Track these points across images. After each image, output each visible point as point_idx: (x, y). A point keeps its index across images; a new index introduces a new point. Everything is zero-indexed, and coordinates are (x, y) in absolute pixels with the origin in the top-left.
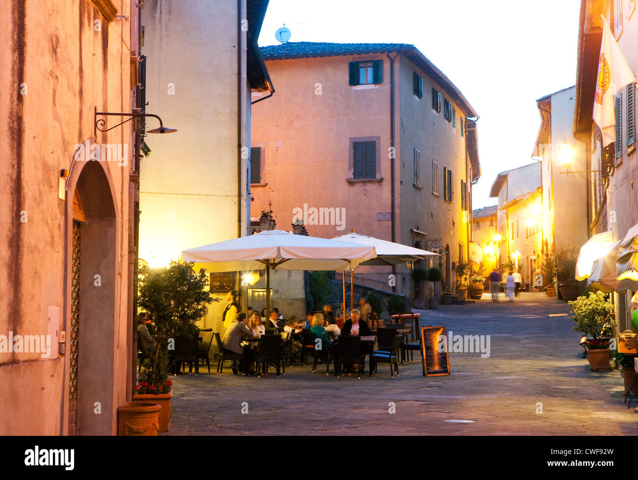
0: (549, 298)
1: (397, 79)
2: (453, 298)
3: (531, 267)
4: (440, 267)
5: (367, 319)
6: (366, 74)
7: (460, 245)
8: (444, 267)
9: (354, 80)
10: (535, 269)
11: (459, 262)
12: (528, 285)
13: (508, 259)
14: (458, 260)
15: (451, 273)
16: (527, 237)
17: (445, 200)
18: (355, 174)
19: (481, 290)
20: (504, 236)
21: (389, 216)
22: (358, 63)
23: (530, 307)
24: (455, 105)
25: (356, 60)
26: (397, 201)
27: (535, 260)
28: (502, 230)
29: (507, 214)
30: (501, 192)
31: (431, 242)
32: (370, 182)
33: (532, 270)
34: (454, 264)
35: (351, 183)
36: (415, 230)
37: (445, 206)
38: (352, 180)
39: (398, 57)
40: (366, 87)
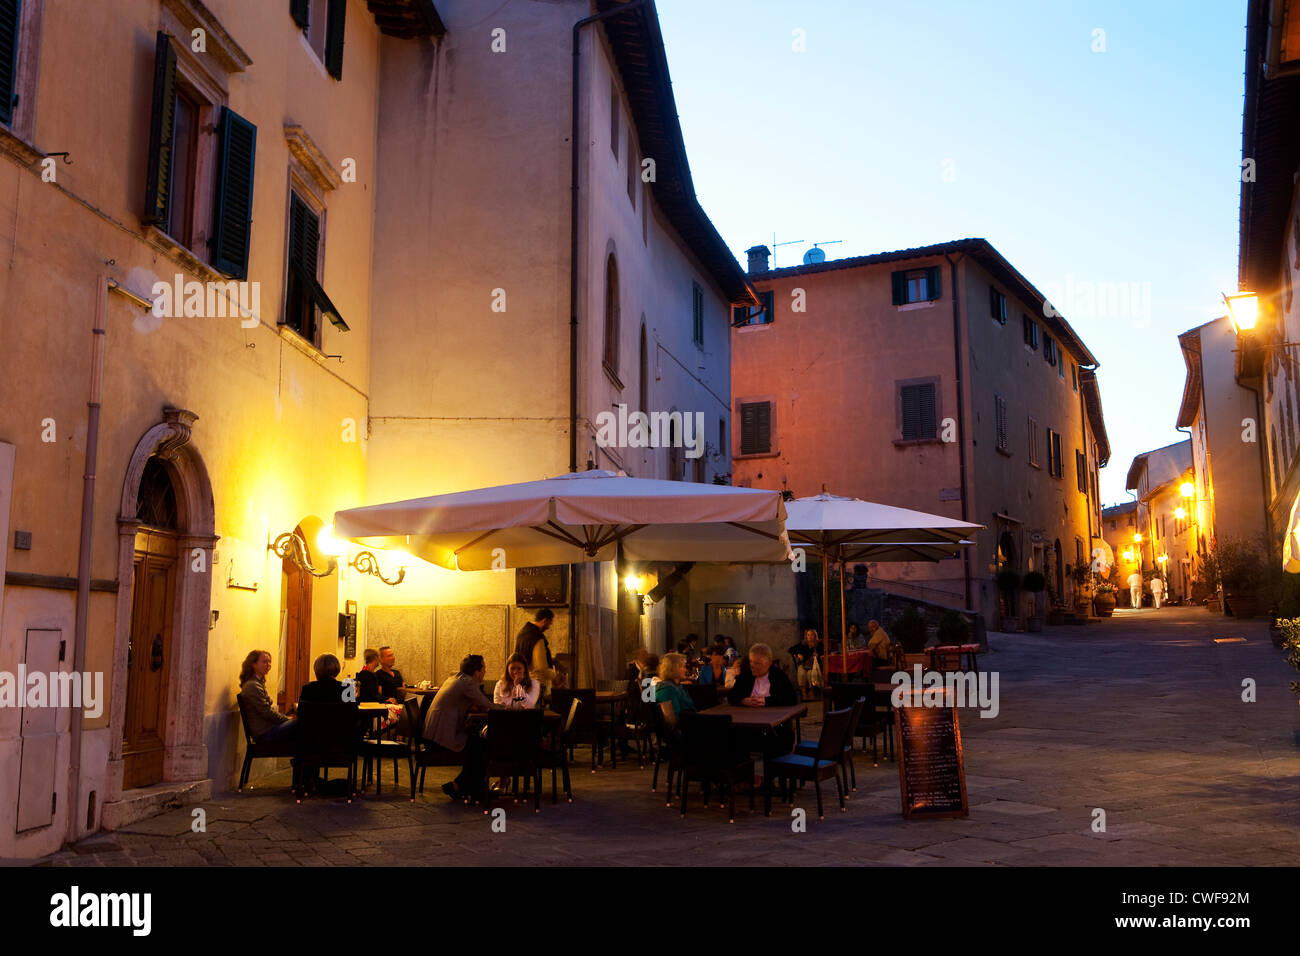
0: (1212, 614)
1: (962, 292)
2: (1067, 615)
3: (1184, 573)
4: (1047, 571)
5: (888, 655)
6: (918, 288)
7: (1078, 541)
8: (1053, 571)
9: (900, 296)
10: (1189, 576)
11: (1078, 564)
12: (1181, 597)
13: (1152, 566)
14: (1074, 561)
15: (1065, 580)
16: (1176, 536)
17: (1051, 475)
18: (905, 433)
19: (1111, 604)
20: (1146, 535)
21: (958, 494)
22: (904, 273)
23: (1184, 627)
24: (1061, 346)
25: (901, 269)
26: (970, 471)
27: (1188, 565)
28: (1144, 528)
29: (1148, 506)
30: (1140, 481)
31: (1029, 534)
32: (927, 443)
33: (1185, 578)
34: (1068, 566)
35: (899, 446)
36: (1000, 515)
37: (1051, 484)
38: (902, 442)
39: (963, 259)
40: (918, 304)
